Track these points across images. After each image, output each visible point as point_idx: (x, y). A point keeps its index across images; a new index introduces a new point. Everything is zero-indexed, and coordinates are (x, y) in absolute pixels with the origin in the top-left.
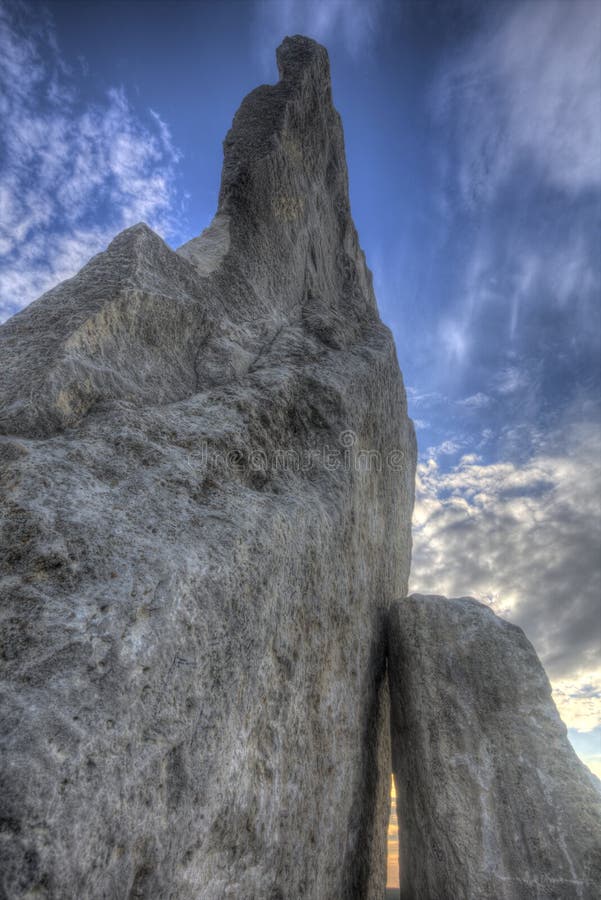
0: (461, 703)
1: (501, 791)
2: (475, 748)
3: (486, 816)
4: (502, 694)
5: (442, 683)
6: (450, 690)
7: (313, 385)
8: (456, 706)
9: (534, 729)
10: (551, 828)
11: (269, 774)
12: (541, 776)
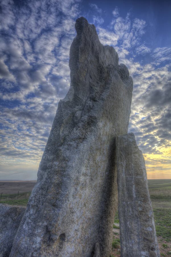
0: (123, 155)
1: (126, 167)
2: (124, 161)
3: (124, 170)
4: (129, 153)
5: (120, 152)
6: (122, 153)
7: (91, 117)
8: (122, 155)
9: (133, 158)
10: (132, 171)
11: (88, 170)
12: (132, 165)
